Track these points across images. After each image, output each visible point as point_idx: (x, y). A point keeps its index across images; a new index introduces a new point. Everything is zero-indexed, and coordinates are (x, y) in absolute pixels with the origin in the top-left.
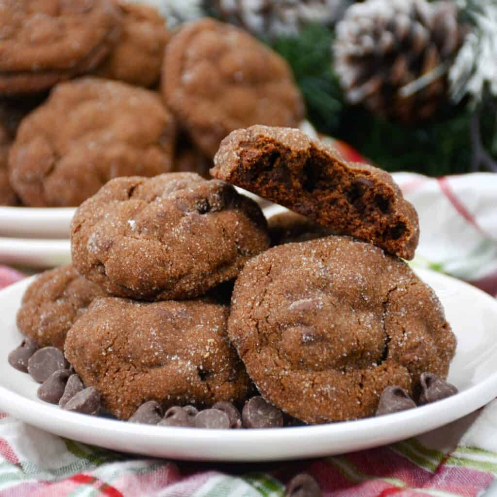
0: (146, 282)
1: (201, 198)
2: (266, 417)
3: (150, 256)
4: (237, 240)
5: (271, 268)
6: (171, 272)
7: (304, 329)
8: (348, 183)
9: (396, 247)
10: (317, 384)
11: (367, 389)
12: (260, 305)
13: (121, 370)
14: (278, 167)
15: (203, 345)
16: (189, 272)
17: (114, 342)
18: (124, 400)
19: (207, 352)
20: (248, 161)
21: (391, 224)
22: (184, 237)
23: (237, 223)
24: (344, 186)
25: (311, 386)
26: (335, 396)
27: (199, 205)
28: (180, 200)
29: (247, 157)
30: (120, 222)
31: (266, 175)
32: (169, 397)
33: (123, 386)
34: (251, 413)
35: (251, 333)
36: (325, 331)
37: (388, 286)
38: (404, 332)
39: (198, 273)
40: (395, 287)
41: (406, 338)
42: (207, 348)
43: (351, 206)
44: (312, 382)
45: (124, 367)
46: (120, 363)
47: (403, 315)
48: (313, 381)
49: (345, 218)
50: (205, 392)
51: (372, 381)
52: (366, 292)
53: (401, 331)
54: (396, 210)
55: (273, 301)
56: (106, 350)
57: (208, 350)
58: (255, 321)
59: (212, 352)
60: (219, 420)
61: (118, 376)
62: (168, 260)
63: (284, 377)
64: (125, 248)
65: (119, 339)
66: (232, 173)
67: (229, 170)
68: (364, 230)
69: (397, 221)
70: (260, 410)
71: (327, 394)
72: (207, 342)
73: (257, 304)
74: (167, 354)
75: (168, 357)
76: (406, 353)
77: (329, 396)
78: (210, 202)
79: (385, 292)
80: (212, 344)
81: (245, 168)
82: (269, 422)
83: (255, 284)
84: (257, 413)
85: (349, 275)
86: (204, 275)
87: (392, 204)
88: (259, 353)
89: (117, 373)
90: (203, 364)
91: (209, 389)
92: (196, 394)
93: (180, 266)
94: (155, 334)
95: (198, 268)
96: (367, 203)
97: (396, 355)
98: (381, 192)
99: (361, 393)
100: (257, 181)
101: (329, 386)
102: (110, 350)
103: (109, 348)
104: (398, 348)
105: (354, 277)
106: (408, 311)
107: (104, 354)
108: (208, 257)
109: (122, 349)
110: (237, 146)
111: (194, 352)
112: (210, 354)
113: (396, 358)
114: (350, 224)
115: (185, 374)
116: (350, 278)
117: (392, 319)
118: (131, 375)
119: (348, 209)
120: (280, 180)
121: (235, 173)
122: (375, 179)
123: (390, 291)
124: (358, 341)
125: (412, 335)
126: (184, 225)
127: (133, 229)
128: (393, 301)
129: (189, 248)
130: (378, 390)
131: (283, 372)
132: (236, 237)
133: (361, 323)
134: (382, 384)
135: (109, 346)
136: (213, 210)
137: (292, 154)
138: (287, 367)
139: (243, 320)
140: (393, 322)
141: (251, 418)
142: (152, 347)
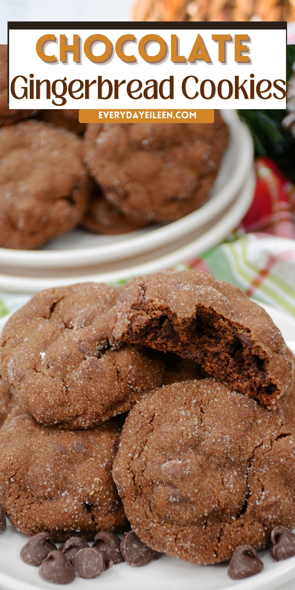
0: (47, 418)
1: (102, 339)
2: (140, 549)
3: (51, 399)
4: (130, 382)
5: (154, 415)
6: (69, 413)
7: (171, 491)
8: (231, 338)
9: (267, 402)
10: (179, 539)
11: (223, 543)
12: (139, 456)
13: (21, 497)
14: (166, 326)
15: (90, 483)
16: (85, 413)
17: (16, 473)
18: (22, 523)
19: (92, 490)
20: (137, 326)
21: (263, 384)
22: (81, 382)
23: (131, 367)
24: (226, 341)
25: (174, 541)
26: (194, 551)
27: (100, 346)
28: (83, 343)
29: (136, 322)
30: (32, 355)
31: (156, 333)
32: (57, 528)
33: (22, 511)
34: (126, 547)
35: (128, 484)
36: (189, 495)
37: (255, 443)
38: (263, 490)
39: (92, 414)
40: (260, 443)
41: (263, 497)
42: (93, 486)
43: (231, 360)
44: (175, 537)
45: (23, 495)
46: (20, 492)
47: (264, 472)
48: (177, 536)
49: (225, 371)
50: (90, 523)
51: (229, 536)
52: (232, 453)
53: (260, 489)
54: (269, 372)
55: (150, 456)
56: (9, 480)
57: (93, 488)
58: (133, 473)
59: (97, 490)
60: (94, 561)
61: (18, 502)
62: (67, 401)
63: (152, 528)
64: (33, 386)
65: (20, 471)
66: (123, 335)
67: (121, 332)
68: (241, 385)
69: (269, 382)
70: (136, 543)
71: (187, 549)
72: (93, 480)
73: (137, 456)
74: (58, 489)
75: (59, 492)
76: (262, 510)
77: (189, 550)
78: (110, 342)
79: (251, 449)
80: (98, 483)
81: (134, 331)
82: (142, 554)
83: (138, 432)
84: (132, 547)
85: (218, 436)
86: (98, 415)
87: (267, 366)
88: (134, 501)
89: (18, 499)
90: (88, 500)
91: (93, 519)
92: (80, 526)
93: (76, 408)
94: (50, 471)
95: (92, 410)
96: (245, 358)
97: (252, 512)
98: (257, 354)
99: (218, 546)
100: (147, 338)
101: (189, 542)
102: (12, 480)
103: (12, 478)
104: (255, 506)
105: (222, 440)
106: (270, 468)
107: (7, 483)
108: (102, 401)
109: (23, 479)
110: (129, 309)
111: (81, 489)
112: (95, 492)
113: (253, 513)
114: (229, 375)
115: (71, 512)
116: (219, 440)
117: (254, 475)
118: (29, 504)
119: (228, 362)
120: (168, 337)
121: (126, 335)
122: (253, 341)
123: (256, 447)
124: (219, 502)
125: (269, 494)
126: (83, 370)
127: (42, 363)
128: (257, 457)
129: (85, 392)
130: (232, 545)
131: (151, 524)
132: (129, 380)
133: (225, 483)
134: (237, 540)
135: (12, 477)
136: (112, 349)
137: (178, 320)
138: (155, 521)
139: (123, 470)
140: (255, 478)
141: (126, 551)
142: (45, 483)
